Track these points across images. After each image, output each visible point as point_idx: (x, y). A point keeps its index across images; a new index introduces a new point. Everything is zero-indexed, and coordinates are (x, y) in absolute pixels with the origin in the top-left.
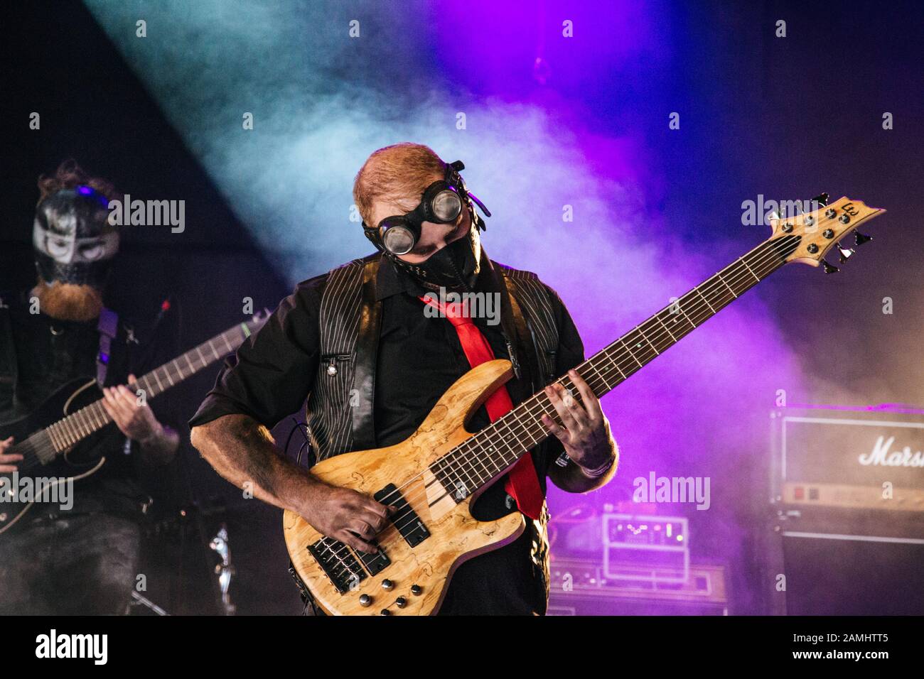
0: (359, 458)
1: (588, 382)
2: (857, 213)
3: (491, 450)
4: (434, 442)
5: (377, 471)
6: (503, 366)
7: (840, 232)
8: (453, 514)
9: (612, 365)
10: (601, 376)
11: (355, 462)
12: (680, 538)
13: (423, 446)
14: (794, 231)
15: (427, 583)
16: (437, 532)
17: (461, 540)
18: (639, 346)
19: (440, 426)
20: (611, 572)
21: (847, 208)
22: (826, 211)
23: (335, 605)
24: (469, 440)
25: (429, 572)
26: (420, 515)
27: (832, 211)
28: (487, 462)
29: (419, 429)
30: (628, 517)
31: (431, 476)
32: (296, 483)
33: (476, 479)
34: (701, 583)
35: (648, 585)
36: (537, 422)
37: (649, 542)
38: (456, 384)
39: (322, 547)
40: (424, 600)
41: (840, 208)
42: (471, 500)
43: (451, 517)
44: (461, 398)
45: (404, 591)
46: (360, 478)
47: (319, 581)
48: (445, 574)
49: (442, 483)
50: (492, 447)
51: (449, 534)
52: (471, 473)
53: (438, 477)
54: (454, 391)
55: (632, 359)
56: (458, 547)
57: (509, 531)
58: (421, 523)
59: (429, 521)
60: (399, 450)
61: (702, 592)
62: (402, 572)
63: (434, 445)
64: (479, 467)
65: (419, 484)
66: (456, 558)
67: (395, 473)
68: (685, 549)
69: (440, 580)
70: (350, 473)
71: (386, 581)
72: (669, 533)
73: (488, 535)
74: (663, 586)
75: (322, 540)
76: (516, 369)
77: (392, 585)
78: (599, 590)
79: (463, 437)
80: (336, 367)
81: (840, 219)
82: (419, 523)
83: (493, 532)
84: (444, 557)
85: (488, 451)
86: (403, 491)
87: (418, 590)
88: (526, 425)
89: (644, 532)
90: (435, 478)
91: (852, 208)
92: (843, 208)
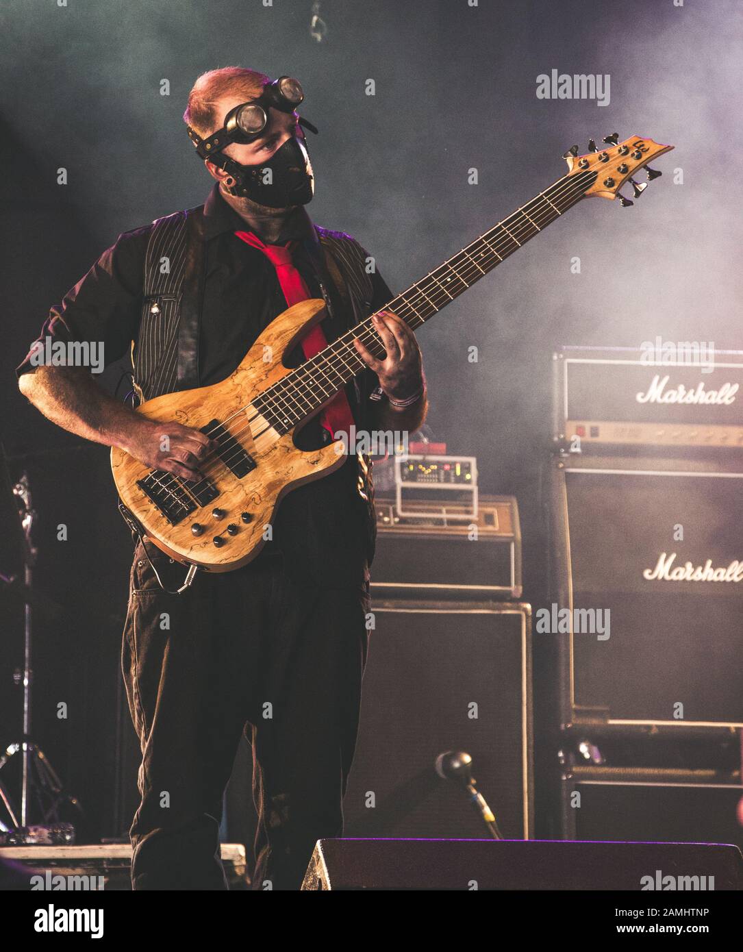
0: (181, 397)
1: (401, 316)
2: (648, 149)
3: (311, 383)
4: (254, 379)
5: (200, 409)
6: (319, 304)
7: (634, 167)
8: (278, 445)
9: (424, 299)
10: (414, 310)
11: (178, 401)
12: (468, 477)
13: (244, 383)
14: (591, 167)
15: (258, 511)
16: (264, 464)
17: (287, 470)
18: (449, 280)
19: (258, 364)
20: (404, 510)
21: (638, 145)
22: (618, 148)
23: (167, 535)
24: (289, 374)
25: (257, 501)
26: (245, 447)
27: (625, 147)
28: (308, 395)
29: (239, 368)
30: (419, 458)
31: (253, 411)
32: (122, 419)
33: (298, 411)
34: (489, 519)
35: (440, 522)
36: (354, 355)
37: (439, 481)
38: (272, 323)
39: (151, 482)
40: (254, 527)
41: (631, 145)
42: (294, 431)
43: (276, 448)
44: (278, 337)
45: (236, 519)
46: (184, 415)
47: (150, 514)
48: (273, 503)
49: (264, 416)
50: (312, 380)
51: (275, 464)
52: (293, 406)
53: (260, 411)
54: (270, 330)
55: (443, 292)
56: (284, 476)
57: (332, 460)
58: (247, 454)
59: (255, 453)
60: (221, 388)
61: (490, 528)
62: (231, 502)
63: (254, 381)
64: (301, 400)
65: (243, 419)
66: (282, 486)
67: (219, 409)
68: (474, 487)
69: (268, 508)
70: (174, 411)
71: (216, 511)
72: (458, 472)
73: (313, 464)
74: (452, 522)
75: (151, 475)
76: (329, 307)
77: (222, 514)
78: (392, 528)
79: (283, 373)
80: (159, 307)
81: (633, 155)
82: (245, 455)
83: (317, 461)
84: (271, 486)
85: (308, 384)
86: (227, 427)
87: (248, 517)
88: (344, 358)
89: (433, 472)
90: (257, 412)
91: (643, 145)
92: (634, 145)
